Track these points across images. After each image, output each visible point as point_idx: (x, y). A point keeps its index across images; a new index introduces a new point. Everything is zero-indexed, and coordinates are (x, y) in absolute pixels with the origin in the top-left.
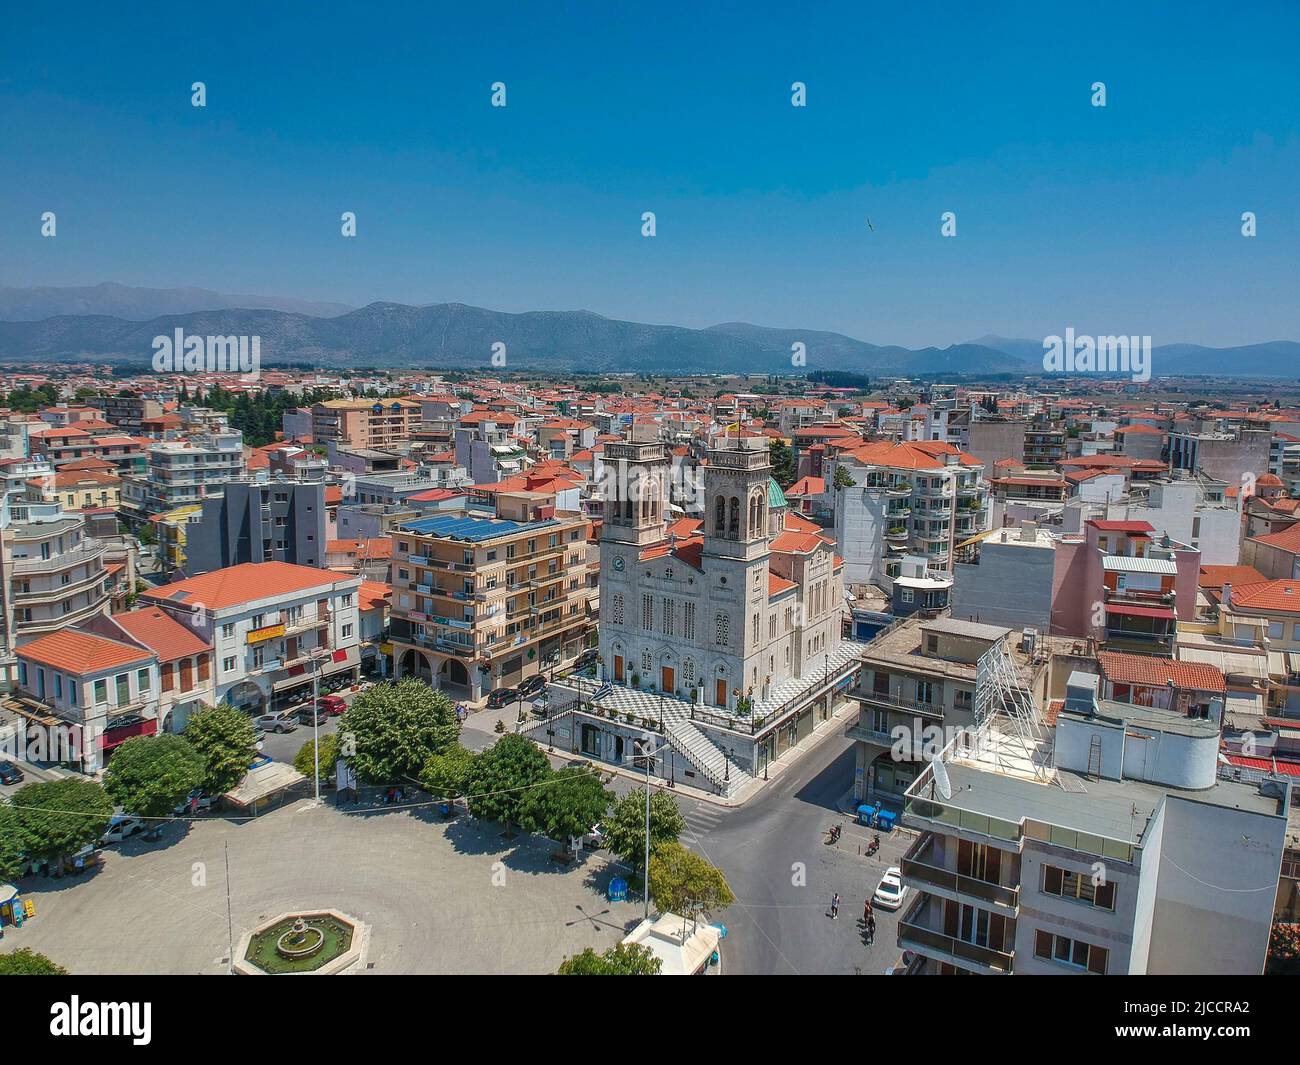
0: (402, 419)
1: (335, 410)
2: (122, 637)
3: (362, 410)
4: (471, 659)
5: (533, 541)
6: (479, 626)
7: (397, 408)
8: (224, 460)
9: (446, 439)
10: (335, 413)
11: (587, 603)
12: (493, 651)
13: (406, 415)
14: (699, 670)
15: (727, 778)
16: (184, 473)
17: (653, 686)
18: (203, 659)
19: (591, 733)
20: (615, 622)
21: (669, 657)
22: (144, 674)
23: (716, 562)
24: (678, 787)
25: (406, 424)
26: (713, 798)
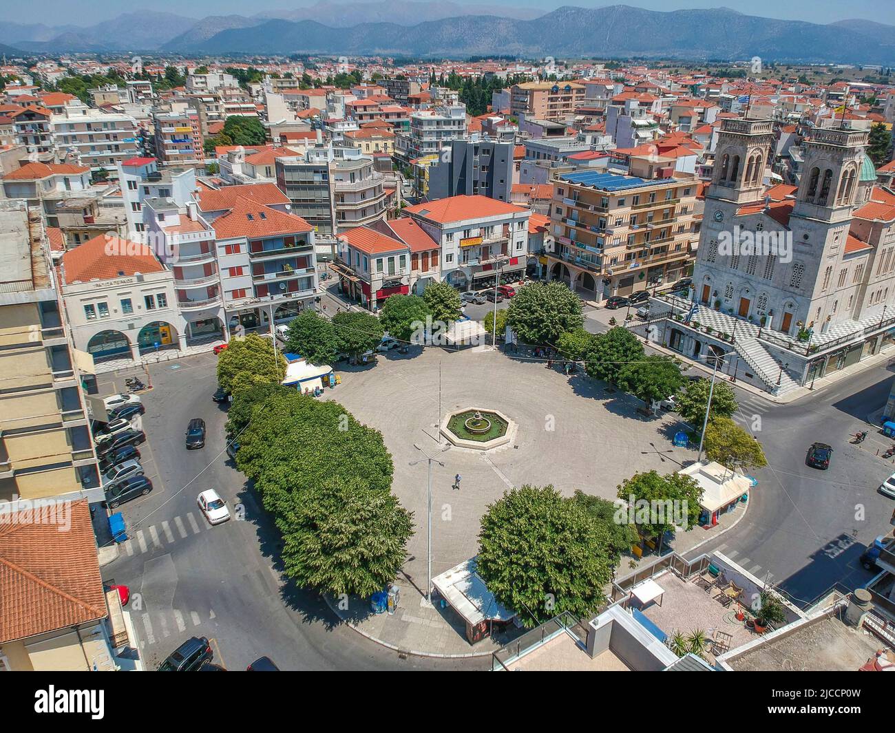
0: (571, 98)
1: (527, 90)
2: (392, 235)
3: (544, 91)
4: (598, 274)
5: (654, 194)
6: (606, 252)
7: (568, 89)
8: (454, 124)
9: (600, 113)
10: (525, 93)
11: (689, 244)
12: (614, 270)
13: (574, 95)
14: (770, 304)
15: (778, 383)
16: (430, 132)
17: (731, 310)
18: (435, 253)
19: (677, 335)
20: (708, 260)
21: (748, 291)
22: (403, 258)
23: (802, 222)
24: (738, 383)
25: (573, 102)
26: (765, 395)
